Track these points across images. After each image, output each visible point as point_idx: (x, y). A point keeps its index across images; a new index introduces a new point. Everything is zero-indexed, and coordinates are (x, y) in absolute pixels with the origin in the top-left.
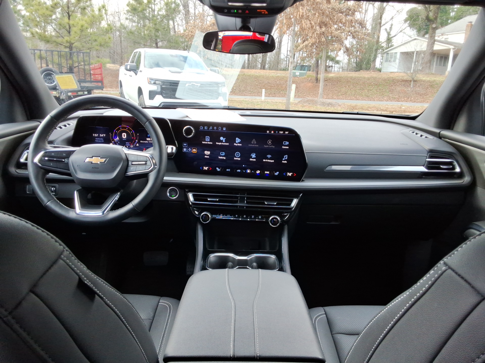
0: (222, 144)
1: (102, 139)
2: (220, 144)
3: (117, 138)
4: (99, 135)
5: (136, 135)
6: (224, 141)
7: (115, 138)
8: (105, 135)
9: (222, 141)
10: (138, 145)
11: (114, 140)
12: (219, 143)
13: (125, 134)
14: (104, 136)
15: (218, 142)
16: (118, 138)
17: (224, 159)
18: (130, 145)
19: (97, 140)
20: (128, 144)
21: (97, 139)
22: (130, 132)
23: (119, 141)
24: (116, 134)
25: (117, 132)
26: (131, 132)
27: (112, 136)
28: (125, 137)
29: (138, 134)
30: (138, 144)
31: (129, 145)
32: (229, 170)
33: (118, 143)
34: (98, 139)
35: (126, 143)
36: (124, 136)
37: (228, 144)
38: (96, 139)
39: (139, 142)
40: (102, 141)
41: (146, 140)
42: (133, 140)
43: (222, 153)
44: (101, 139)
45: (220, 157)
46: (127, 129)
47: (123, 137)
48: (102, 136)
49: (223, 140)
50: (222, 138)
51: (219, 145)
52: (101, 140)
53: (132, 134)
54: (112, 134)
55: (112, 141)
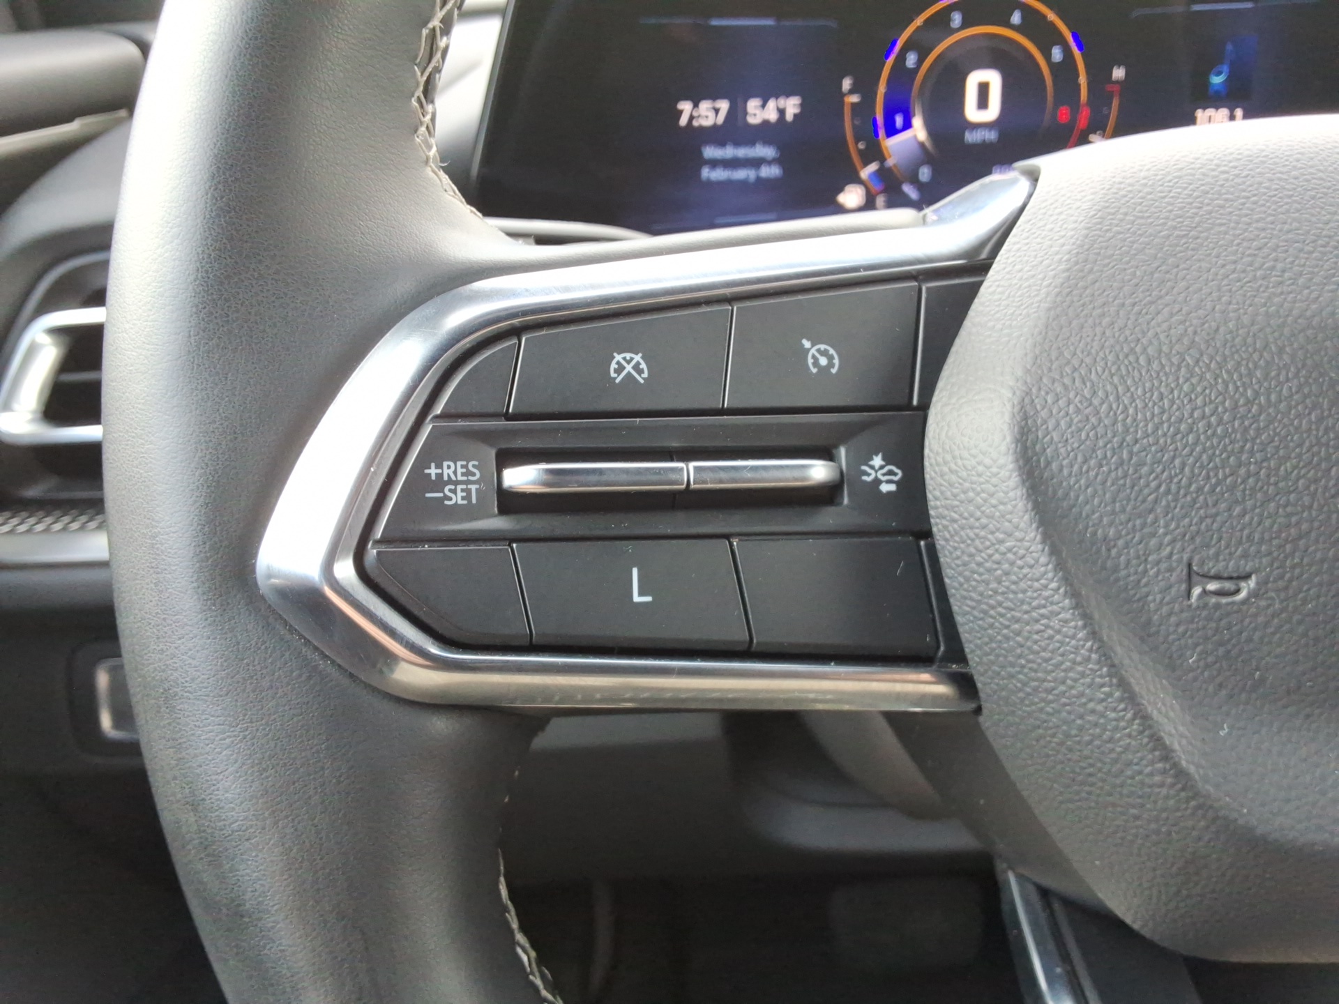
1: (768, 152)
3: (908, 125)
4: (737, 113)
5: (1099, 76)
7: (892, 131)
11: (879, 156)
13: (994, 77)
14: (782, 112)
16: (919, 130)
19: (714, 163)
21: (718, 153)
22: (1047, 56)
23: (925, 155)
24: (902, 76)
25: (920, 62)
26: (1057, 54)
27: (864, 109)
28: (993, 111)
29: (1117, 72)
33: (914, 180)
34: (729, 152)
36: (982, 103)
38: (710, 152)
40: (764, 172)
44: (760, 151)
46: (1016, 18)
47: (972, 113)
48: (766, 123)
52: (756, 163)
53: (1065, 71)
54: (865, 86)
55: (865, 169)
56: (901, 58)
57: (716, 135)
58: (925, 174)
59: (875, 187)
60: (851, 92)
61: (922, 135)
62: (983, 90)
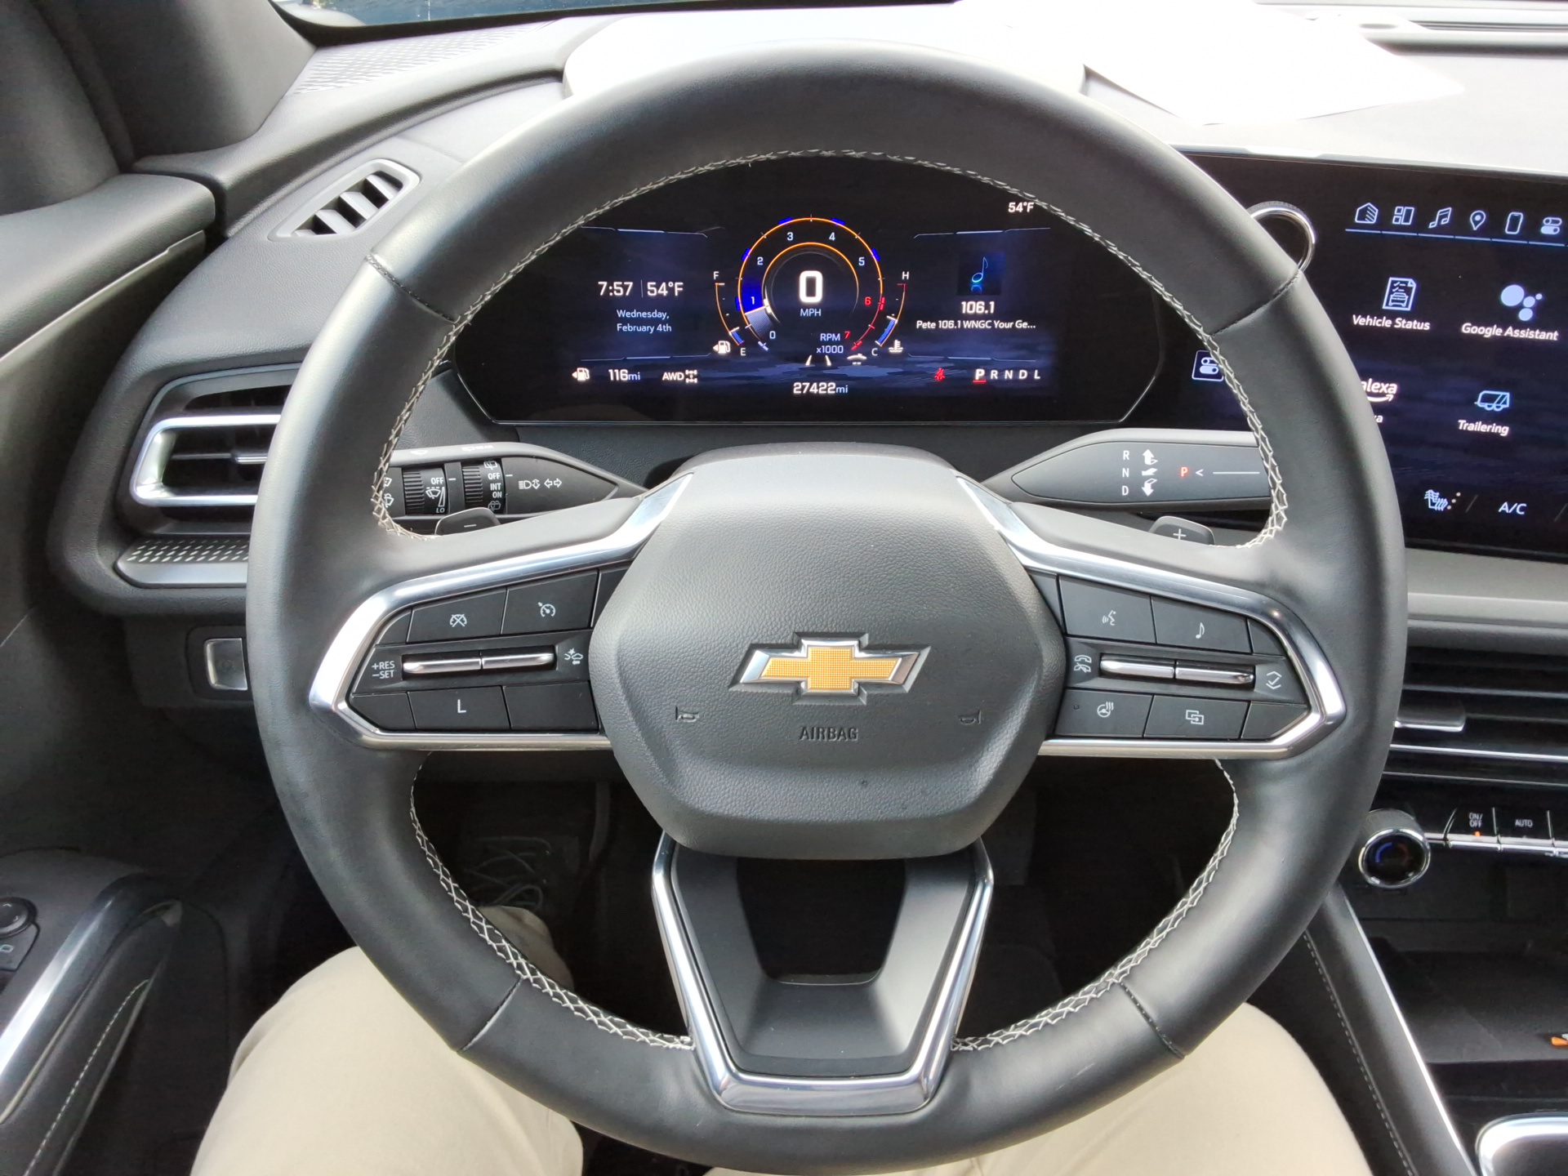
0: (1510, 332)
1: (663, 315)
2: (1491, 332)
3: (759, 304)
4: (639, 290)
5: (892, 276)
6: (1525, 315)
7: (748, 307)
8: (678, 287)
9: (1509, 316)
10: (897, 348)
11: (740, 322)
12: (1488, 324)
13: (818, 276)
14: (671, 290)
15: (1477, 322)
16: (767, 307)
17: (1497, 436)
18: (848, 352)
19: (625, 321)
20: (831, 342)
21: (628, 314)
22: (855, 264)
23: (773, 324)
24: (754, 273)
25: (766, 263)
26: (862, 261)
27: (729, 291)
28: (818, 297)
29: (905, 275)
30: (897, 343)
31: (839, 350)
32: (1518, 508)
33: (765, 339)
34: (635, 314)
35: (823, 337)
36: (811, 291)
37: (1553, 336)
38: (620, 313)
39: (905, 331)
40: (660, 328)
41: (958, 315)
42: (866, 314)
43: (1489, 399)
44: (657, 314)
45: (1471, 421)
46: (832, 237)
47: (804, 297)
48: (660, 296)
49: (1520, 307)
50: (1512, 295)
51: (1479, 337)
52: (655, 322)
53: (867, 273)
54: (729, 277)
55: (730, 329)
56: (753, 259)
57: (627, 303)
58: (773, 335)
59: (739, 341)
60: (718, 280)
61: (770, 310)
62: (811, 283)
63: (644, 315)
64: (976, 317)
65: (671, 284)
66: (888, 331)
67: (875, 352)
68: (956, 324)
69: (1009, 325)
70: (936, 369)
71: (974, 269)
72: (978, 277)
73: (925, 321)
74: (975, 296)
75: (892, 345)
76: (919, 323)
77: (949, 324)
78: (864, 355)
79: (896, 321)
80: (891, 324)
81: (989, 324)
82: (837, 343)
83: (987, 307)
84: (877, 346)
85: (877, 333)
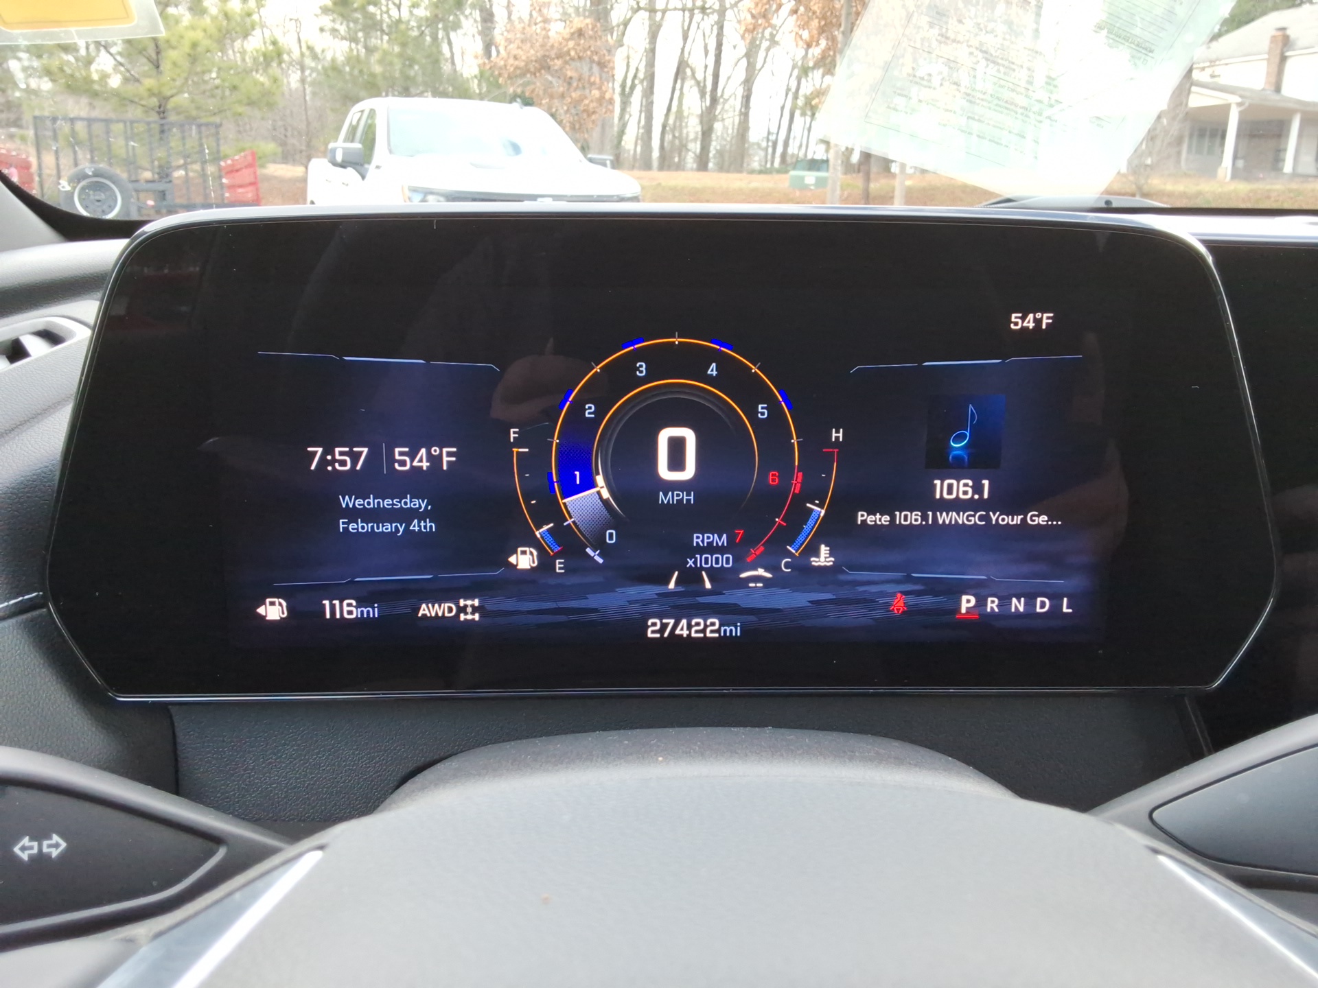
1: (421, 504)
3: (589, 483)
4: (380, 459)
7: (569, 490)
8: (447, 456)
10: (824, 558)
11: (557, 515)
13: (689, 436)
14: (436, 460)
16: (601, 488)
18: (740, 564)
19: (353, 514)
20: (711, 549)
21: (359, 503)
22: (752, 415)
23: (613, 519)
24: (579, 429)
25: (600, 414)
26: (762, 411)
27: (536, 461)
28: (689, 472)
29: (837, 435)
30: (824, 550)
31: (725, 561)
33: (600, 544)
34: (372, 502)
35: (698, 539)
36: (677, 461)
38: (346, 502)
39: (838, 529)
40: (415, 526)
41: (929, 503)
42: (772, 500)
44: (410, 503)
46: (713, 370)
47: (664, 472)
48: (415, 471)
52: (407, 516)
54: (535, 436)
55: (538, 527)
56: (578, 407)
57: (357, 483)
58: (611, 536)
59: (552, 547)
60: (518, 442)
61: (606, 494)
62: (677, 446)
63: (387, 503)
64: (958, 505)
65: (435, 451)
66: (810, 527)
67: (787, 566)
68: (925, 517)
69: (1017, 520)
70: (893, 595)
71: (953, 425)
72: (960, 438)
73: (871, 512)
74: (955, 469)
75: (817, 555)
76: (861, 516)
77: (914, 518)
78: (767, 570)
79: (823, 512)
80: (814, 515)
81: (981, 518)
82: (721, 550)
83: (978, 489)
84: (790, 554)
85: (790, 532)
